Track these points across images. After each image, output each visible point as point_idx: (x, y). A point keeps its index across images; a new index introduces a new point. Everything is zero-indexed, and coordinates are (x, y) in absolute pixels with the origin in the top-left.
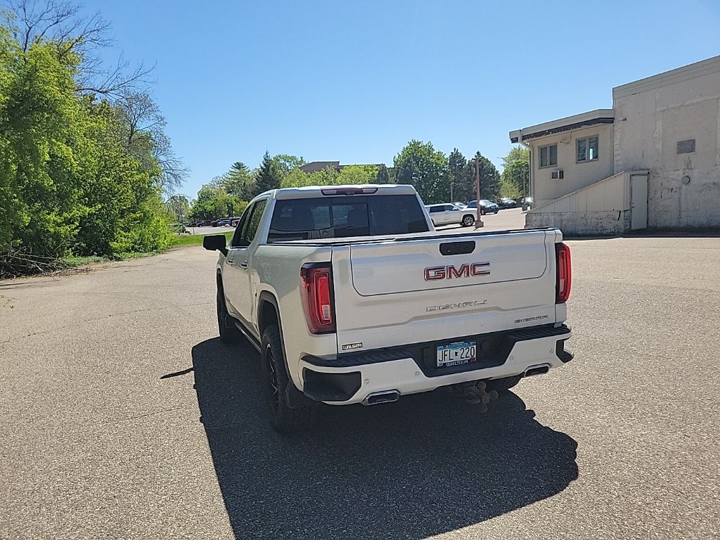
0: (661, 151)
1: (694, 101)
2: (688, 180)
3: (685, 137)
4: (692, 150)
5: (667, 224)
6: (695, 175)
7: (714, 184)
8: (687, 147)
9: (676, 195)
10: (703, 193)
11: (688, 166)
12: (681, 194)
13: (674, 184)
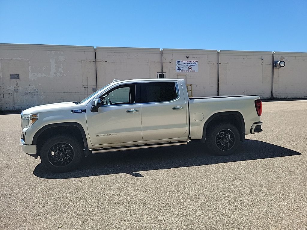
0: (1, 77)
1: (17, 59)
2: (17, 91)
3: (14, 73)
4: (18, 79)
5: (8, 109)
6: (20, 88)
7: (30, 93)
8: (15, 77)
9: (12, 96)
10: (25, 96)
11: (17, 85)
12: (14, 96)
13: (10, 92)
